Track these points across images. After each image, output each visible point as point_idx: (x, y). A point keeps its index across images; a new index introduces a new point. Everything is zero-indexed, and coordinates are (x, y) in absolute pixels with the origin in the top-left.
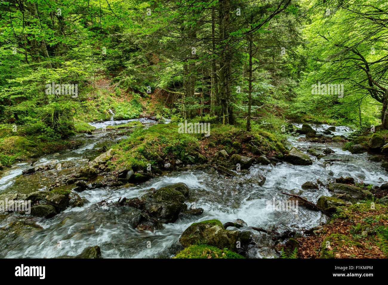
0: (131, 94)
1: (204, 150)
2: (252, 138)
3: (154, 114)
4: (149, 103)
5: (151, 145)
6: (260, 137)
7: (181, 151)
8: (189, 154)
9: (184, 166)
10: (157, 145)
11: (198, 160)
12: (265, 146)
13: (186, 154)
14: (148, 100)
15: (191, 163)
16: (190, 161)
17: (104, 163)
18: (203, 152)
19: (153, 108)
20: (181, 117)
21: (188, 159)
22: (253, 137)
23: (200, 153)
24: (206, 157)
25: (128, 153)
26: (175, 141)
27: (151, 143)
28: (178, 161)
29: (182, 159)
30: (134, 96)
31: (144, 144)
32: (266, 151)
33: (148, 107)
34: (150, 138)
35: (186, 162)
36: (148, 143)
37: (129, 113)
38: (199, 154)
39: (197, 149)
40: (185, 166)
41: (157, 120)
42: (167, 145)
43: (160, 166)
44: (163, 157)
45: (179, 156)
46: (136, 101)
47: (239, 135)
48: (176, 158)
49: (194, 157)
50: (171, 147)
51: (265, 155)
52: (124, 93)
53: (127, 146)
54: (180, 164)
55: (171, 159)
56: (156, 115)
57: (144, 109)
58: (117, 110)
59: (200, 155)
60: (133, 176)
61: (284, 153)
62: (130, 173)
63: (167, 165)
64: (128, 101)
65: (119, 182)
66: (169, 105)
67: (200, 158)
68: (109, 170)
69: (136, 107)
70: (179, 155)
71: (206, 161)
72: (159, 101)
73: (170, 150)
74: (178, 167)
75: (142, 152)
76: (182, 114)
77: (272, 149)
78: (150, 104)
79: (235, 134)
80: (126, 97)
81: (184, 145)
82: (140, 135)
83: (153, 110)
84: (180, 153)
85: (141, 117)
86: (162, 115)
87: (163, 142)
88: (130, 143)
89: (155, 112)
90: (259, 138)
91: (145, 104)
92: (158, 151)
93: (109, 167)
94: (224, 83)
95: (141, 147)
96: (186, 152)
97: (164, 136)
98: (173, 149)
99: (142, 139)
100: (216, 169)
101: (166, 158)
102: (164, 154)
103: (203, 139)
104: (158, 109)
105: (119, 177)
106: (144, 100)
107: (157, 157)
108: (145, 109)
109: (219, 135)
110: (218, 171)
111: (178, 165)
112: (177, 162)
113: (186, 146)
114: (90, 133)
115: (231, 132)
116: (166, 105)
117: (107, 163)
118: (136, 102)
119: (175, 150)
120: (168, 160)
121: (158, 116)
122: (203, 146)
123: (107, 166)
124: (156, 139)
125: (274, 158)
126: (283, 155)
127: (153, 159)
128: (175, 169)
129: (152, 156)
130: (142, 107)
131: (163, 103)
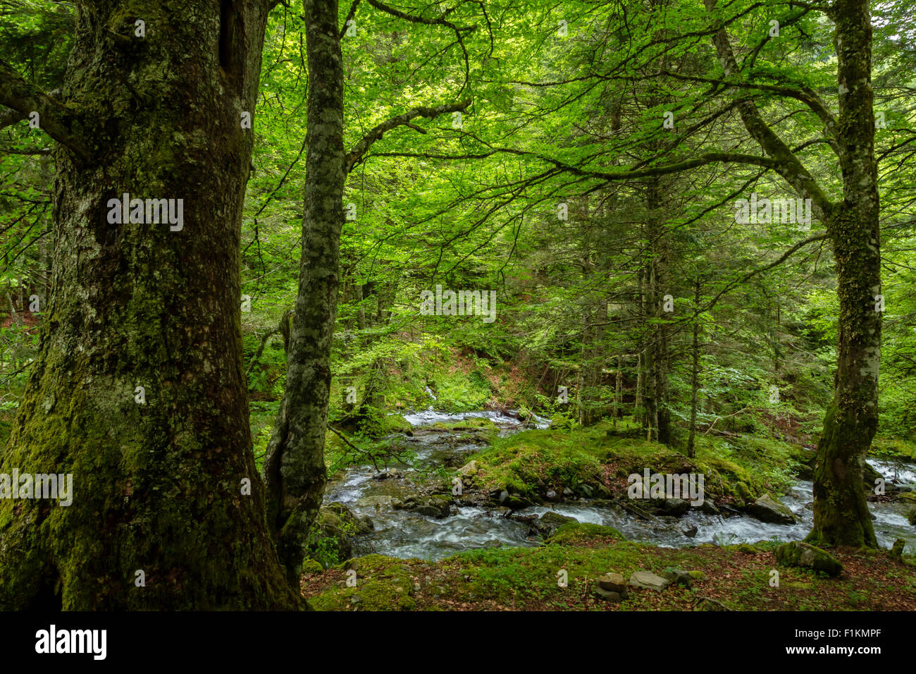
0: (471, 358)
1: (610, 479)
2: (693, 469)
3: (515, 404)
4: (505, 379)
5: (529, 461)
6: (708, 469)
7: (572, 476)
8: (583, 483)
9: (575, 498)
10: (537, 463)
11: (597, 493)
12: (715, 484)
13: (580, 482)
14: (504, 374)
15: (586, 497)
16: (585, 494)
17: (470, 478)
18: (607, 482)
19: (513, 392)
20: (571, 418)
21: (582, 489)
22: (695, 467)
23: (603, 484)
24: (612, 492)
25: (497, 469)
26: (564, 460)
27: (528, 458)
28: (567, 491)
29: (573, 487)
30: (477, 364)
31: (519, 459)
32: (715, 493)
33: (503, 388)
34: (527, 450)
35: (579, 494)
36: (524, 459)
37: (465, 398)
38: (601, 485)
39: (597, 476)
40: (577, 499)
41: (521, 419)
42: (552, 465)
43: (541, 493)
44: (546, 481)
45: (568, 483)
46: (478, 374)
47: (670, 462)
48: (564, 486)
49: (591, 488)
50: (558, 469)
51: (712, 501)
52: (457, 356)
53: (496, 459)
54: (571, 494)
55: (557, 485)
56: (518, 406)
57: (494, 391)
58: (441, 390)
59: (602, 487)
60: (508, 499)
61: (747, 501)
62: (504, 494)
63: (551, 493)
64: (464, 373)
65: (493, 503)
66: (547, 388)
67: (602, 490)
68: (476, 488)
69: (478, 388)
70: (570, 481)
71: (611, 497)
72: (526, 377)
73: (556, 473)
74: (566, 499)
75: (517, 470)
76: (574, 411)
77: (726, 492)
78: (507, 382)
79: (663, 459)
80: (460, 364)
81: (577, 468)
82: (512, 445)
83: (514, 396)
84: (571, 479)
85: (487, 407)
86: (531, 409)
87: (546, 460)
88: (497, 456)
89: (517, 399)
90: (704, 470)
91: (496, 381)
92: (539, 471)
93: (477, 484)
94: (652, 371)
95: (515, 462)
96: (580, 479)
97: (547, 450)
98: (560, 472)
99: (515, 452)
100: (623, 508)
101: (550, 484)
102: (546, 477)
103: (609, 463)
104: (524, 393)
105: (491, 497)
106: (495, 374)
107: (536, 480)
108: (497, 391)
109: (636, 459)
110: (627, 510)
111: (566, 495)
112: (565, 492)
113: (580, 470)
114: (409, 434)
115: (658, 456)
116: (541, 386)
117: (474, 478)
118: (479, 377)
119: (563, 474)
120: (552, 486)
121: (523, 411)
122: (607, 474)
123: (473, 482)
124: (535, 453)
125: (727, 507)
126: (746, 503)
127: (532, 481)
128: (563, 502)
129: (530, 477)
130: (490, 388)
131: (536, 382)
